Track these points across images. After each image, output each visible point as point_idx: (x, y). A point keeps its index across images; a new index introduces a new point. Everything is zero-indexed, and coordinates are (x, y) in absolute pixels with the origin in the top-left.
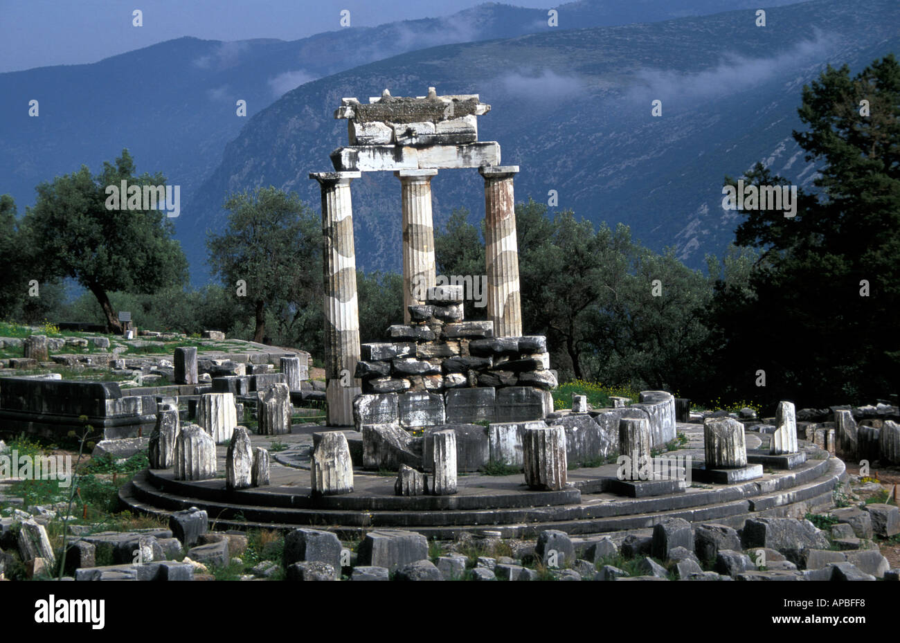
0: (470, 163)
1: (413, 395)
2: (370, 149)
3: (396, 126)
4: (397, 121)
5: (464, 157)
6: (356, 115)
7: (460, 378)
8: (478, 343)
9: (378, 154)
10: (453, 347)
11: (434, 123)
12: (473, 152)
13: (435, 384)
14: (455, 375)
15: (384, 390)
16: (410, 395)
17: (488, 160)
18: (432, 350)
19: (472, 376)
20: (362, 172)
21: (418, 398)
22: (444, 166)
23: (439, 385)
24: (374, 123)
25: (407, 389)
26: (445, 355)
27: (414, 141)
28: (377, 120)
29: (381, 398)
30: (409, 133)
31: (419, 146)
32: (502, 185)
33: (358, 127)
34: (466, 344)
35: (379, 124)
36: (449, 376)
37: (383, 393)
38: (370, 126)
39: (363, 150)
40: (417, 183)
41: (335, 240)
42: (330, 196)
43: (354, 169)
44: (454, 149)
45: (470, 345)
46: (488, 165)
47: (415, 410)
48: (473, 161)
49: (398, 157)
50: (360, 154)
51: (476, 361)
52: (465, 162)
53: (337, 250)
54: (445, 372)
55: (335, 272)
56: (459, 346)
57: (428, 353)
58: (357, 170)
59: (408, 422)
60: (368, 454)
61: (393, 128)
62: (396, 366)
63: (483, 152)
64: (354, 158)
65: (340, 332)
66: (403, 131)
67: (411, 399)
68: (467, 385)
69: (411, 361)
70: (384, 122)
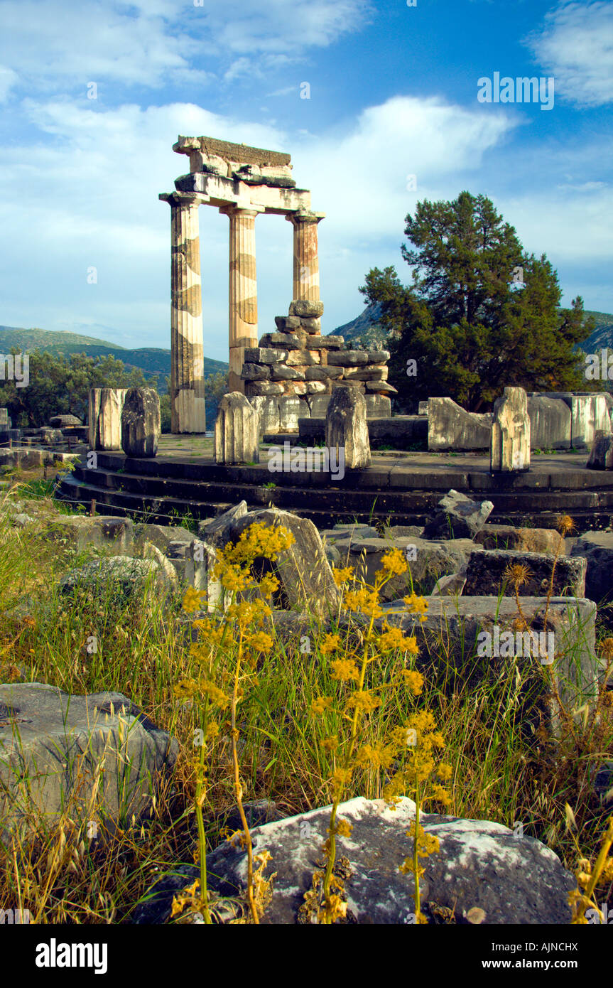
0: (289, 207)
1: (289, 399)
2: (216, 177)
3: (232, 163)
4: (233, 159)
5: (286, 199)
6: (201, 147)
7: (320, 387)
8: (335, 354)
9: (221, 183)
10: (315, 356)
11: (260, 167)
12: (293, 196)
13: (302, 390)
14: (317, 383)
15: (269, 393)
16: (286, 399)
17: (304, 205)
18: (299, 358)
19: (330, 384)
20: (211, 198)
21: (292, 402)
22: (270, 206)
23: (305, 391)
24: (215, 156)
25: (282, 394)
26: (309, 362)
27: (249, 178)
28: (217, 154)
29: (268, 402)
30: (245, 170)
31: (251, 184)
32: (313, 228)
33: (204, 156)
34: (325, 353)
35: (220, 159)
36: (312, 383)
37: (269, 395)
38: (213, 158)
39: (211, 177)
40: (249, 217)
41: (188, 256)
42: (184, 215)
43: (204, 192)
44: (277, 191)
45: (328, 356)
46: (304, 210)
47: (290, 413)
48: (292, 204)
49: (236, 191)
50: (209, 180)
51: (333, 370)
52: (286, 204)
53: (190, 267)
54: (307, 380)
55: (189, 286)
56: (320, 355)
57: (297, 362)
58: (206, 194)
59: (285, 424)
60: (436, 432)
61: (228, 165)
62: (276, 370)
63: (301, 197)
64: (205, 183)
65: (191, 345)
66: (238, 169)
67: (287, 402)
68: (325, 392)
69: (284, 367)
70: (223, 157)
